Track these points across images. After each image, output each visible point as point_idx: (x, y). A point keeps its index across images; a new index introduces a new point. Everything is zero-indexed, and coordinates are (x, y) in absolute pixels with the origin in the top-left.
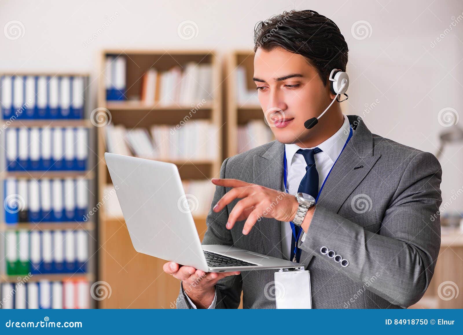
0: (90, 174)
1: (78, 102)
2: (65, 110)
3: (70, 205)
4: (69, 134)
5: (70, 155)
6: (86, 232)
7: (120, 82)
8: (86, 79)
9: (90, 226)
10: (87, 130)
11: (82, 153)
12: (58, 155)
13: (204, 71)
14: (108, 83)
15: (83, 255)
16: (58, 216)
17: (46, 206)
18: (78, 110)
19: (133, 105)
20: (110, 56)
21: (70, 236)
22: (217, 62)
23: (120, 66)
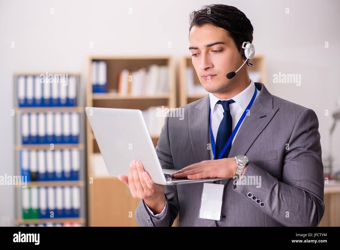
0: (81, 146)
1: (72, 95)
2: (63, 100)
3: (67, 168)
4: (66, 117)
5: (67, 132)
6: (79, 187)
7: (102, 80)
8: (78, 78)
9: (81, 183)
10: (79, 114)
11: (75, 131)
12: (58, 133)
13: (163, 70)
14: (94, 80)
15: (77, 204)
16: (59, 176)
17: (50, 169)
18: (73, 100)
19: (112, 95)
20: (96, 61)
21: (67, 191)
22: (172, 64)
23: (102, 67)
